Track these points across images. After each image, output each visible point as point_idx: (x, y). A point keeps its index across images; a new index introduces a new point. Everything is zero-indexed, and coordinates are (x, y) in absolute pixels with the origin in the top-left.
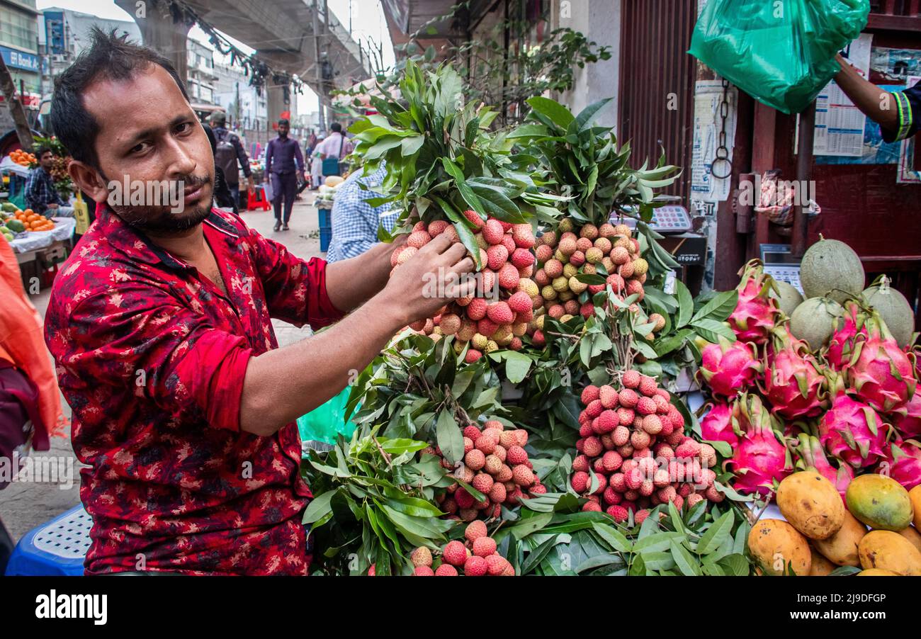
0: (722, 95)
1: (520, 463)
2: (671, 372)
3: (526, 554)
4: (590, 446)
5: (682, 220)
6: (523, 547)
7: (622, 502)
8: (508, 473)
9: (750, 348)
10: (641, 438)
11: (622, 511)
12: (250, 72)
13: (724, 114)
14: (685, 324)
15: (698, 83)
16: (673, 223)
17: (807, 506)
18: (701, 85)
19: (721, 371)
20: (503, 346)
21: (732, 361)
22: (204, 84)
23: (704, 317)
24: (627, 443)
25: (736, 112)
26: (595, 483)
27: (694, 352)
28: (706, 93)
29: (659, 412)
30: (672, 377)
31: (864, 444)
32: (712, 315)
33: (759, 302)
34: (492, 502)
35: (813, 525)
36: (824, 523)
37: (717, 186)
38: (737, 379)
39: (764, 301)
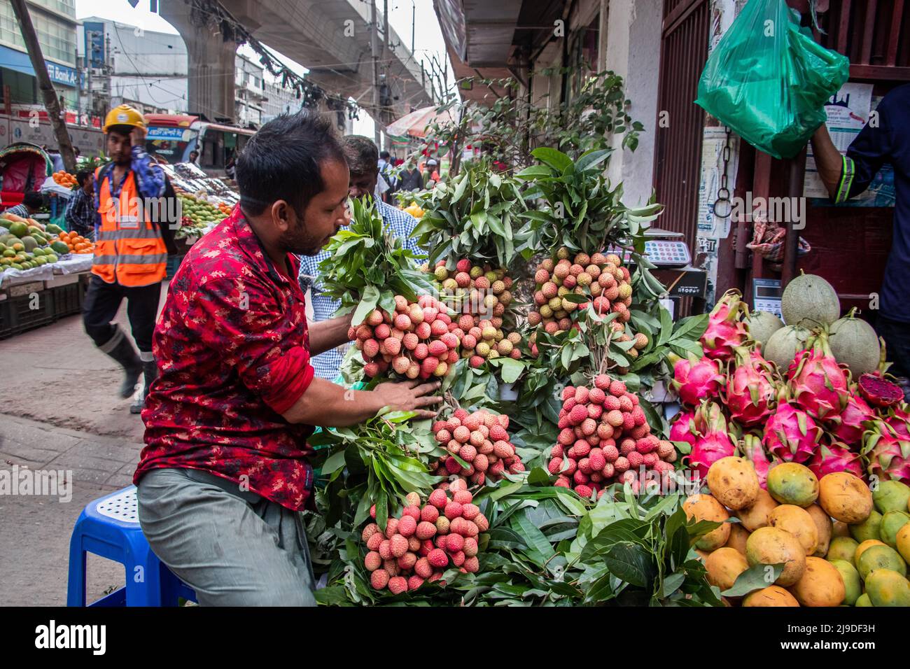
0: (725, 140)
1: (500, 439)
2: (647, 383)
3: (500, 513)
4: (565, 436)
5: (682, 255)
6: (497, 507)
7: (589, 483)
8: (488, 446)
9: (717, 364)
10: (605, 429)
11: (587, 489)
12: (302, 94)
13: (726, 158)
14: (664, 342)
15: (706, 129)
16: (673, 257)
17: (726, 481)
18: (708, 129)
19: (688, 382)
20: (503, 354)
21: (699, 374)
22: (252, 105)
23: (680, 337)
24: (594, 433)
25: (738, 156)
26: (566, 465)
27: (670, 367)
28: (711, 138)
29: (623, 410)
30: (648, 388)
31: (794, 442)
32: (686, 335)
33: (728, 325)
34: (477, 471)
35: (730, 497)
36: (738, 495)
37: (718, 225)
38: (701, 390)
39: (732, 324)
